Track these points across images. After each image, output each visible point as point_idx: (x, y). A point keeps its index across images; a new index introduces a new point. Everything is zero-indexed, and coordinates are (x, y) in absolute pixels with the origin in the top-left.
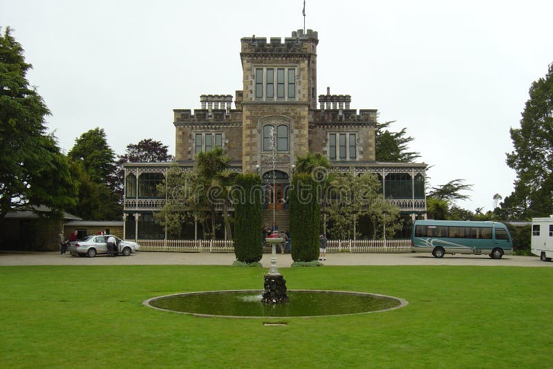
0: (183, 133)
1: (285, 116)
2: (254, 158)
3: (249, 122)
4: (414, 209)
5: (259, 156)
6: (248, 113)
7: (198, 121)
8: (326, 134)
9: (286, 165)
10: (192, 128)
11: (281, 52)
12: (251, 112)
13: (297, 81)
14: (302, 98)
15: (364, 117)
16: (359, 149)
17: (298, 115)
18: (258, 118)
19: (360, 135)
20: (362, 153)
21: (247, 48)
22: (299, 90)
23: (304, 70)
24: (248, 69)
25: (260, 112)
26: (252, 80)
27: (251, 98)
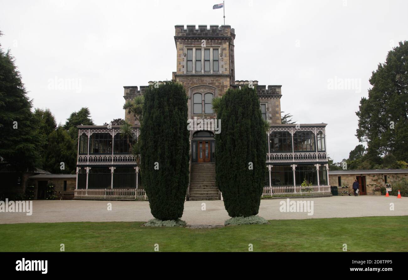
1: (211, 85)
4: (317, 160)
5: (190, 118)
11: (207, 35)
12: (183, 83)
13: (221, 58)
14: (224, 71)
15: (272, 91)
16: (269, 115)
17: (222, 85)
18: (189, 88)
19: (269, 105)
20: (271, 118)
21: (180, 33)
22: (222, 65)
23: (226, 50)
24: (180, 49)
25: (190, 83)
26: (184, 57)
27: (183, 72)
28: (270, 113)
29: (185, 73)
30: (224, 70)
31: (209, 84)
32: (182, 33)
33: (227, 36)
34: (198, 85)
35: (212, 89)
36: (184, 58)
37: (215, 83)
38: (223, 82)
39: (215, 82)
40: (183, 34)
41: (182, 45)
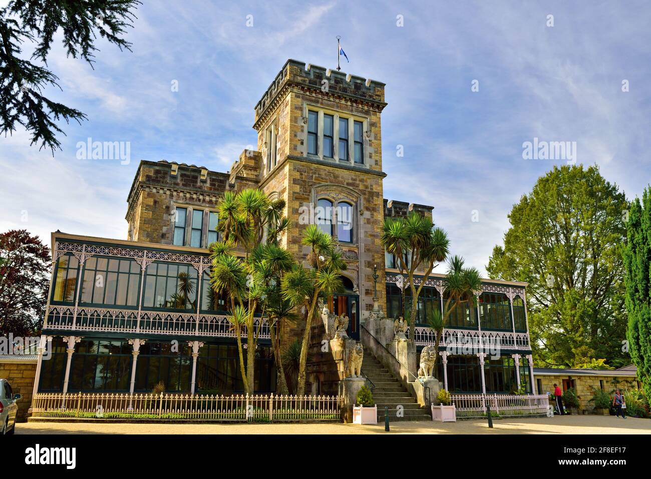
0: (155, 202)
1: (351, 188)
3: (297, 188)
4: (516, 347)
6: (297, 175)
7: (183, 185)
9: (352, 266)
10: (172, 196)
11: (346, 92)
12: (301, 174)
13: (367, 139)
14: (374, 166)
17: (369, 190)
18: (311, 185)
21: (298, 75)
22: (370, 153)
23: (376, 127)
24: (297, 106)
25: (314, 176)
26: (303, 124)
27: (302, 153)
29: (305, 155)
30: (372, 162)
32: (300, 76)
33: (380, 101)
34: (329, 183)
35: (352, 195)
36: (302, 126)
37: (359, 184)
38: (371, 186)
39: (358, 182)
40: (303, 78)
41: (300, 100)
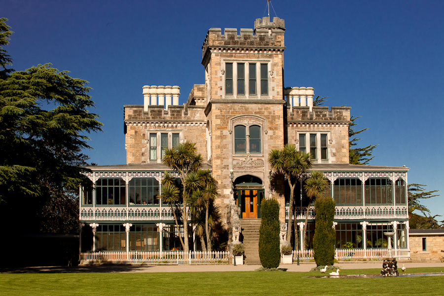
0: (136, 132)
1: (258, 115)
2: (225, 162)
3: (219, 121)
4: (395, 217)
5: (230, 160)
6: (218, 112)
7: (152, 118)
8: (296, 133)
9: (260, 169)
10: (146, 126)
11: (253, 45)
12: (221, 111)
13: (271, 77)
14: (276, 96)
15: (337, 116)
16: (331, 151)
17: (272, 115)
18: (229, 118)
19: (332, 135)
20: (334, 155)
21: (215, 41)
22: (273, 87)
23: (278, 66)
24: (217, 63)
25: (230, 111)
26: (221, 75)
27: (221, 96)
28: (333, 147)
29: (223, 97)
30: (275, 93)
31: (255, 113)
32: (218, 40)
33: (280, 46)
34: (241, 115)
35: (259, 120)
36: (221, 77)
37: (264, 112)
38: (274, 111)
39: (263, 110)
40: (219, 42)
41: (219, 57)
